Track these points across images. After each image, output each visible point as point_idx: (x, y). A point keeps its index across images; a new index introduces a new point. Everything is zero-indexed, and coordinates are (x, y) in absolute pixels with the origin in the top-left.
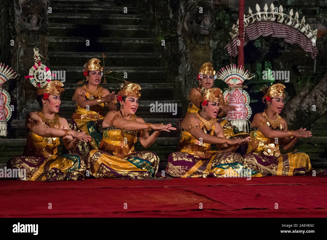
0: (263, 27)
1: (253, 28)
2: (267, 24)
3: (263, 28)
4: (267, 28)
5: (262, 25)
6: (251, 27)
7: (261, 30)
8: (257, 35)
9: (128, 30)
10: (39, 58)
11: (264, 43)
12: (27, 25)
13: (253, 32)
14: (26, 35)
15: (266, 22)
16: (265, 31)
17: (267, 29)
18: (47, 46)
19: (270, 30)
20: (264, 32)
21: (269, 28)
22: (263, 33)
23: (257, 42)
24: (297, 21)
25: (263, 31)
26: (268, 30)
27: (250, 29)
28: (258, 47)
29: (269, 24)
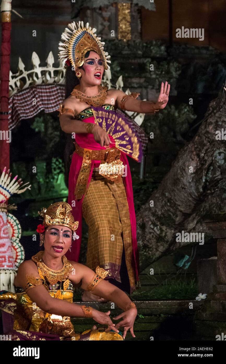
0: (46, 94)
1: (26, 97)
2: (53, 90)
3: (45, 96)
4: (53, 98)
5: (43, 91)
6: (23, 95)
7: (42, 100)
8: (34, 110)
11: (50, 124)
13: (28, 105)
15: (50, 86)
16: (49, 102)
17: (52, 100)
19: (58, 101)
20: (48, 104)
21: (57, 97)
22: (46, 106)
23: (37, 122)
24: (107, 84)
25: (46, 102)
26: (54, 101)
27: (21, 99)
28: (39, 132)
29: (57, 90)
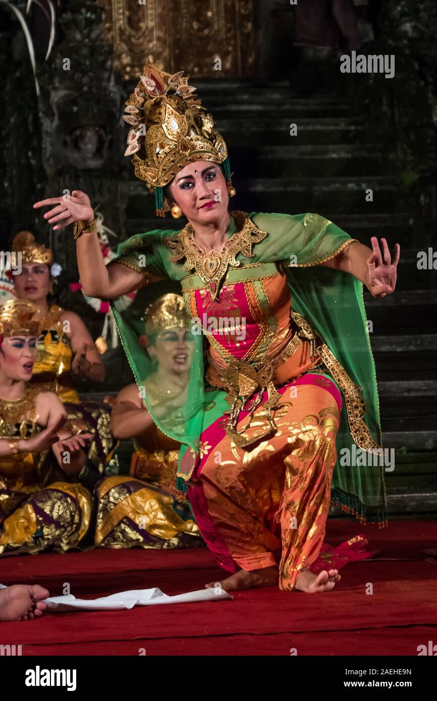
9: (328, 156)
10: (104, 237)
12: (73, 156)
14: (70, 181)
18: (124, 207)
